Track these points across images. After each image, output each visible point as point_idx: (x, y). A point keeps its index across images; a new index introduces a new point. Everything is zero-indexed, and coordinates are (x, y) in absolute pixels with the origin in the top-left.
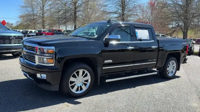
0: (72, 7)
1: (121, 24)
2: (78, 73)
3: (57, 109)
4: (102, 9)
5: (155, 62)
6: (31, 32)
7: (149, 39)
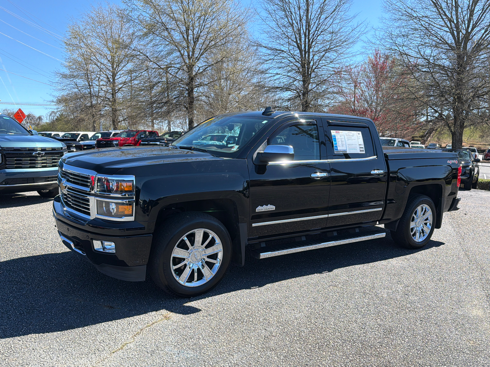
0: (183, 75)
1: (296, 119)
2: (192, 238)
3: (141, 327)
4: (255, 80)
5: (381, 209)
6: (85, 137)
7: (364, 152)
